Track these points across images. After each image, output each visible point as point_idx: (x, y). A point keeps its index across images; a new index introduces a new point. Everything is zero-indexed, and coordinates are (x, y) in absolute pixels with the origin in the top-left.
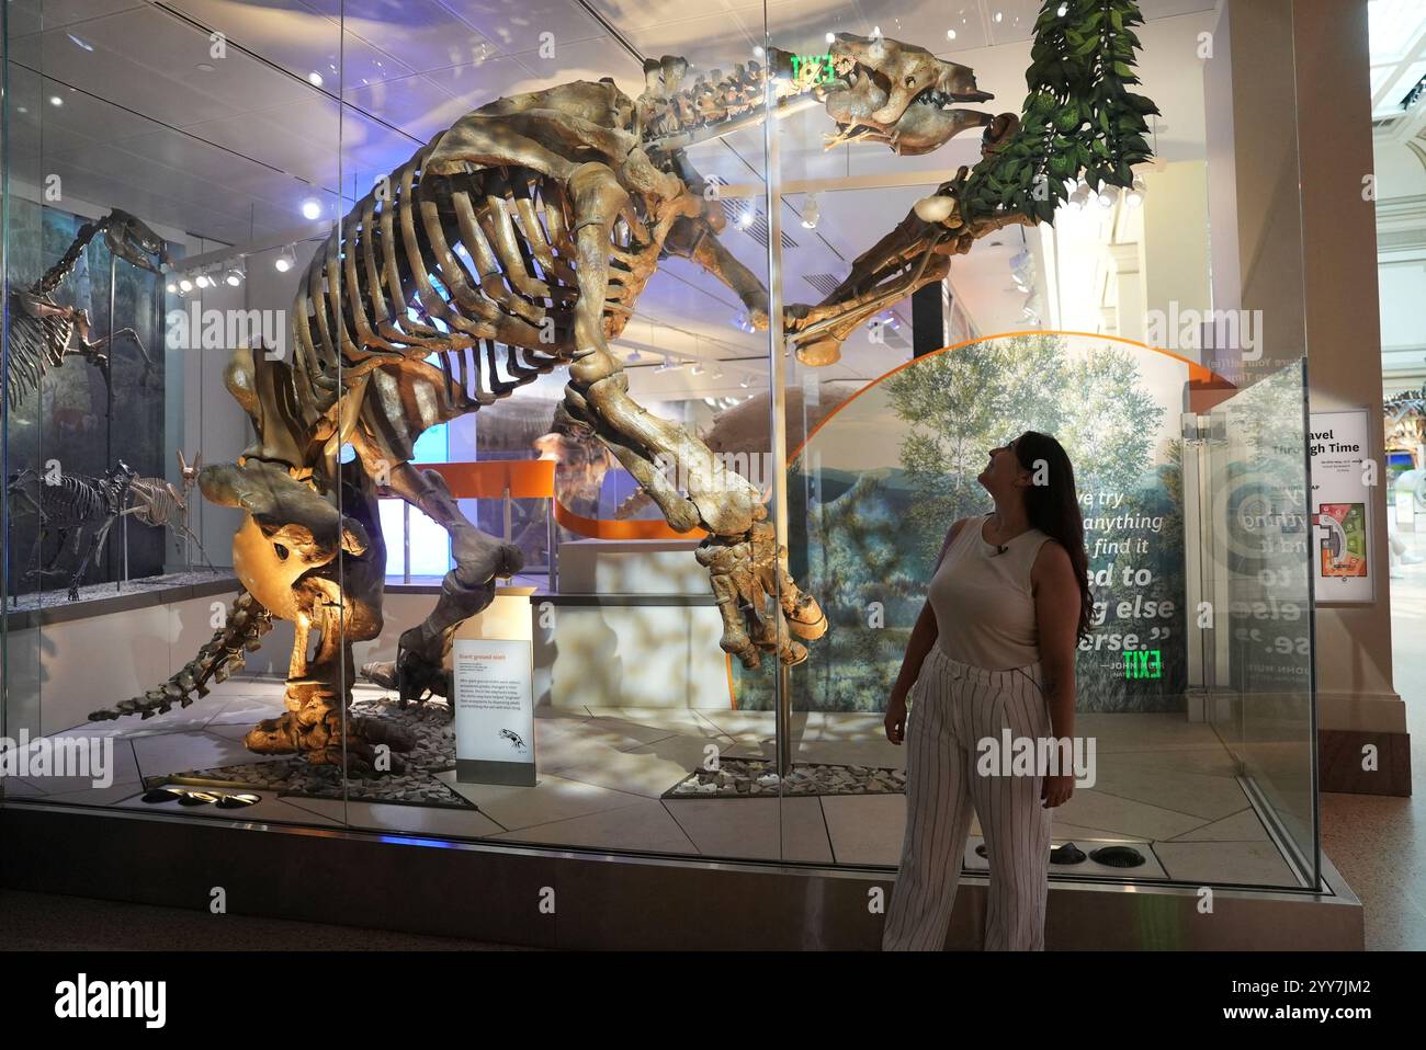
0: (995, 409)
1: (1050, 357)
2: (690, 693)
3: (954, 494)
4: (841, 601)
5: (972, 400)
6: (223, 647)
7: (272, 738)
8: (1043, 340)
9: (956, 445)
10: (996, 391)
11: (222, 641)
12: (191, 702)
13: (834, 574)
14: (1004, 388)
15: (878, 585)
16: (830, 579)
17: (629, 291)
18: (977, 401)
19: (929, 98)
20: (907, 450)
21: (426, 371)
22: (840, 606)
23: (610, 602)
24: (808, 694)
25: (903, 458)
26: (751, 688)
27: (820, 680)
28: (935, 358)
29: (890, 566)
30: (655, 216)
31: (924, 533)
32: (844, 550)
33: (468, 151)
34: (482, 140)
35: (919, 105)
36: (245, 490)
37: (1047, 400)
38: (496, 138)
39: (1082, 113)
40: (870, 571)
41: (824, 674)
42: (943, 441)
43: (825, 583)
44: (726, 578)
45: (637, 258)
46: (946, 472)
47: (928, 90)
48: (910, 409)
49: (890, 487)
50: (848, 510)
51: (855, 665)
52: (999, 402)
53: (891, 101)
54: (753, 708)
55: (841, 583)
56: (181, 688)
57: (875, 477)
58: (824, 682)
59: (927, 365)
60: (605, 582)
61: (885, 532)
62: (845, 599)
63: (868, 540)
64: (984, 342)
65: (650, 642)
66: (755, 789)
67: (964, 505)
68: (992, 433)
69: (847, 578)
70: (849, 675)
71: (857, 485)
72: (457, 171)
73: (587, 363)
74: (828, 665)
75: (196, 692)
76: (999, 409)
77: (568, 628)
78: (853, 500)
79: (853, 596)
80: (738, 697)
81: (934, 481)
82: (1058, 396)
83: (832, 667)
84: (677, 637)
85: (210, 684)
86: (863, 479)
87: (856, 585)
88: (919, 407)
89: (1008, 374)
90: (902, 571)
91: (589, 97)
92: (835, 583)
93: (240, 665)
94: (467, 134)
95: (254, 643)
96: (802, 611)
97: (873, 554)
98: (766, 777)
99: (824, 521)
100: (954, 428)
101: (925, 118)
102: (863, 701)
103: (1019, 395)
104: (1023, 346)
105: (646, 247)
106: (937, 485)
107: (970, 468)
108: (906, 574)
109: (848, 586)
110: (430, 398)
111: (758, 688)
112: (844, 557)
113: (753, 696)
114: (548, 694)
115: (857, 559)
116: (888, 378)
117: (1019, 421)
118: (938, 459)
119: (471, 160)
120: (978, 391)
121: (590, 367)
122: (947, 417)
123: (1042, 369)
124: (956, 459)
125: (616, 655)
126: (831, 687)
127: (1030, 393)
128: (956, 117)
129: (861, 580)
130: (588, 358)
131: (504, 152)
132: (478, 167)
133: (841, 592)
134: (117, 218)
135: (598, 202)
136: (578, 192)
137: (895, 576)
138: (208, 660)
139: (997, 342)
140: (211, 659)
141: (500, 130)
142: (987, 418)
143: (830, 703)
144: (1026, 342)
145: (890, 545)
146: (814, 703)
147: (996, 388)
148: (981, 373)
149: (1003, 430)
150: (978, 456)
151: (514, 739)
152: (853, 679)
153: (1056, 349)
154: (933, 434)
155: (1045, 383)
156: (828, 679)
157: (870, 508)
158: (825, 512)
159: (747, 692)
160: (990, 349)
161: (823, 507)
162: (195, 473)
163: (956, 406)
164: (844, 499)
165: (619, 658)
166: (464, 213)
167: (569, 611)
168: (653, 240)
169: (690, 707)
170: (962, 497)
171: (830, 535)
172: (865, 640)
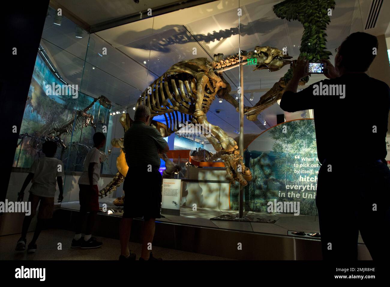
0: (296, 137)
1: (310, 125)
2: (219, 204)
3: (286, 157)
4: (257, 183)
5: (290, 135)
6: (112, 185)
7: (120, 201)
8: (308, 121)
9: (286, 145)
10: (296, 133)
11: (112, 183)
12: (103, 197)
13: (256, 176)
14: (298, 132)
15: (267, 179)
16: (255, 177)
17: (209, 103)
18: (291, 135)
19: (277, 58)
20: (274, 146)
21: (163, 125)
22: (257, 184)
23: (201, 181)
24: (249, 207)
25: (273, 148)
26: (235, 204)
27: (252, 203)
28: (281, 125)
29: (270, 174)
30: (215, 86)
31: (278, 167)
32: (258, 170)
33: (175, 70)
34: (178, 68)
35: (275, 60)
36: (121, 143)
37: (309, 135)
38: (181, 68)
39: (313, 56)
40: (265, 176)
41: (253, 201)
42: (283, 145)
43: (254, 178)
44: (228, 162)
45: (210, 95)
46: (284, 152)
47: (277, 56)
48: (275, 137)
49: (270, 155)
50: (259, 161)
51: (261, 200)
52: (297, 135)
53: (269, 59)
54: (235, 210)
55: (258, 178)
56: (101, 193)
57: (266, 153)
58: (253, 203)
59: (279, 126)
60: (200, 177)
61: (269, 166)
62: (258, 182)
63: (264, 168)
64: (293, 121)
65: (211, 191)
66: (234, 220)
67: (289, 160)
68: (295, 143)
69: (259, 177)
70: (259, 202)
71: (262, 155)
72: (172, 74)
73: (198, 112)
74: (254, 199)
75: (104, 195)
76: (297, 137)
77: (191, 187)
78: (261, 158)
79: (261, 182)
80: (231, 206)
81: (281, 154)
82: (312, 134)
83: (255, 200)
84: (217, 190)
85: (108, 194)
86: (263, 153)
87: (261, 179)
88: (277, 136)
89: (299, 129)
90: (273, 176)
91: (202, 60)
92: (256, 178)
93: (115, 190)
94: (175, 67)
95: (119, 185)
96: (246, 171)
97: (266, 172)
98: (237, 218)
99: (253, 163)
100: (286, 142)
101: (276, 62)
102: (263, 209)
103: (302, 134)
104: (303, 122)
105: (213, 93)
106: (282, 155)
107: (290, 151)
108: (274, 177)
109: (259, 179)
110: (163, 132)
111: (236, 204)
112: (259, 172)
113: (235, 206)
114: (185, 203)
115: (262, 173)
116: (270, 130)
117: (302, 140)
118: (282, 149)
119: (176, 72)
120: (292, 133)
121: (199, 113)
122: (284, 139)
123: (308, 128)
124: (286, 149)
125: (202, 194)
126: (255, 205)
127: (305, 133)
128: (284, 62)
129: (263, 178)
130: (198, 111)
131: (183, 70)
132: (177, 73)
133: (258, 181)
134: (102, 97)
135: (202, 79)
136: (198, 78)
137: (271, 177)
138: (108, 188)
139: (296, 121)
140: (109, 187)
141: (182, 66)
142: (294, 139)
143: (255, 209)
144: (304, 121)
145: (270, 170)
146: (250, 209)
147: (296, 132)
148: (292, 128)
149: (298, 142)
150: (292, 148)
151: (175, 204)
152: (260, 203)
153: (311, 123)
154: (281, 143)
155: (309, 131)
156: (254, 203)
157: (265, 160)
158: (254, 161)
159: (234, 205)
160: (295, 123)
161: (253, 160)
162: (111, 151)
163: (286, 136)
164: (258, 158)
165: (202, 195)
166: (173, 83)
167: (191, 183)
168: (214, 91)
169: (219, 209)
170: (288, 158)
171: (255, 167)
172: (263, 193)
